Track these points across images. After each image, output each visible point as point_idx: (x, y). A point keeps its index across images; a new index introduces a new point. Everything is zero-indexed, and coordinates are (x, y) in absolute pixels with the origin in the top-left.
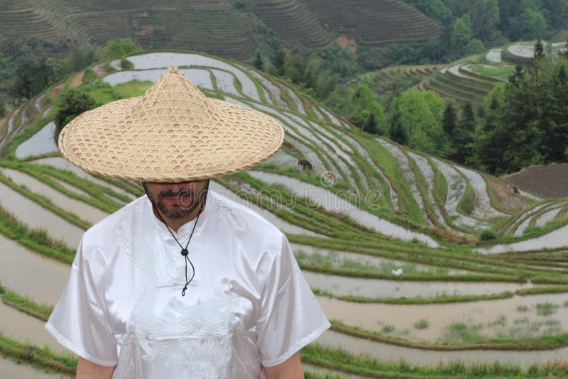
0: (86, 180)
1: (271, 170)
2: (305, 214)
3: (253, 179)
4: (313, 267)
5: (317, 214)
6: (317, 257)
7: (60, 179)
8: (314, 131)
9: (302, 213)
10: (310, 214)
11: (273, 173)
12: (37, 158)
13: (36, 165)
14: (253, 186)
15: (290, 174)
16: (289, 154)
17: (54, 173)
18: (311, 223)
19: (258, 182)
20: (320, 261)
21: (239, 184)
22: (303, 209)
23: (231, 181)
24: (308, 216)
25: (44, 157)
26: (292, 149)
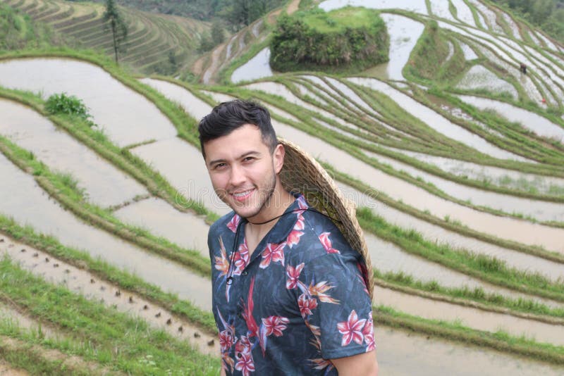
0: (296, 105)
1: (483, 95)
2: (516, 139)
3: (465, 104)
4: (517, 192)
5: (527, 138)
6: (523, 182)
7: (269, 103)
8: (529, 56)
9: (513, 138)
10: (520, 139)
11: (485, 98)
12: (248, 83)
13: (246, 90)
14: (465, 111)
15: (501, 99)
16: (502, 79)
17: (264, 97)
18: (521, 148)
19: (470, 107)
20: (525, 187)
21: (451, 109)
22: (515, 134)
23: (442, 105)
24: (520, 141)
25: (256, 82)
26: (506, 74)
